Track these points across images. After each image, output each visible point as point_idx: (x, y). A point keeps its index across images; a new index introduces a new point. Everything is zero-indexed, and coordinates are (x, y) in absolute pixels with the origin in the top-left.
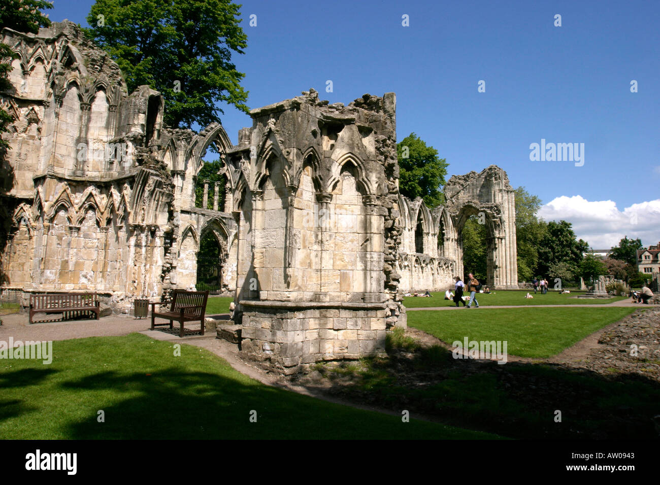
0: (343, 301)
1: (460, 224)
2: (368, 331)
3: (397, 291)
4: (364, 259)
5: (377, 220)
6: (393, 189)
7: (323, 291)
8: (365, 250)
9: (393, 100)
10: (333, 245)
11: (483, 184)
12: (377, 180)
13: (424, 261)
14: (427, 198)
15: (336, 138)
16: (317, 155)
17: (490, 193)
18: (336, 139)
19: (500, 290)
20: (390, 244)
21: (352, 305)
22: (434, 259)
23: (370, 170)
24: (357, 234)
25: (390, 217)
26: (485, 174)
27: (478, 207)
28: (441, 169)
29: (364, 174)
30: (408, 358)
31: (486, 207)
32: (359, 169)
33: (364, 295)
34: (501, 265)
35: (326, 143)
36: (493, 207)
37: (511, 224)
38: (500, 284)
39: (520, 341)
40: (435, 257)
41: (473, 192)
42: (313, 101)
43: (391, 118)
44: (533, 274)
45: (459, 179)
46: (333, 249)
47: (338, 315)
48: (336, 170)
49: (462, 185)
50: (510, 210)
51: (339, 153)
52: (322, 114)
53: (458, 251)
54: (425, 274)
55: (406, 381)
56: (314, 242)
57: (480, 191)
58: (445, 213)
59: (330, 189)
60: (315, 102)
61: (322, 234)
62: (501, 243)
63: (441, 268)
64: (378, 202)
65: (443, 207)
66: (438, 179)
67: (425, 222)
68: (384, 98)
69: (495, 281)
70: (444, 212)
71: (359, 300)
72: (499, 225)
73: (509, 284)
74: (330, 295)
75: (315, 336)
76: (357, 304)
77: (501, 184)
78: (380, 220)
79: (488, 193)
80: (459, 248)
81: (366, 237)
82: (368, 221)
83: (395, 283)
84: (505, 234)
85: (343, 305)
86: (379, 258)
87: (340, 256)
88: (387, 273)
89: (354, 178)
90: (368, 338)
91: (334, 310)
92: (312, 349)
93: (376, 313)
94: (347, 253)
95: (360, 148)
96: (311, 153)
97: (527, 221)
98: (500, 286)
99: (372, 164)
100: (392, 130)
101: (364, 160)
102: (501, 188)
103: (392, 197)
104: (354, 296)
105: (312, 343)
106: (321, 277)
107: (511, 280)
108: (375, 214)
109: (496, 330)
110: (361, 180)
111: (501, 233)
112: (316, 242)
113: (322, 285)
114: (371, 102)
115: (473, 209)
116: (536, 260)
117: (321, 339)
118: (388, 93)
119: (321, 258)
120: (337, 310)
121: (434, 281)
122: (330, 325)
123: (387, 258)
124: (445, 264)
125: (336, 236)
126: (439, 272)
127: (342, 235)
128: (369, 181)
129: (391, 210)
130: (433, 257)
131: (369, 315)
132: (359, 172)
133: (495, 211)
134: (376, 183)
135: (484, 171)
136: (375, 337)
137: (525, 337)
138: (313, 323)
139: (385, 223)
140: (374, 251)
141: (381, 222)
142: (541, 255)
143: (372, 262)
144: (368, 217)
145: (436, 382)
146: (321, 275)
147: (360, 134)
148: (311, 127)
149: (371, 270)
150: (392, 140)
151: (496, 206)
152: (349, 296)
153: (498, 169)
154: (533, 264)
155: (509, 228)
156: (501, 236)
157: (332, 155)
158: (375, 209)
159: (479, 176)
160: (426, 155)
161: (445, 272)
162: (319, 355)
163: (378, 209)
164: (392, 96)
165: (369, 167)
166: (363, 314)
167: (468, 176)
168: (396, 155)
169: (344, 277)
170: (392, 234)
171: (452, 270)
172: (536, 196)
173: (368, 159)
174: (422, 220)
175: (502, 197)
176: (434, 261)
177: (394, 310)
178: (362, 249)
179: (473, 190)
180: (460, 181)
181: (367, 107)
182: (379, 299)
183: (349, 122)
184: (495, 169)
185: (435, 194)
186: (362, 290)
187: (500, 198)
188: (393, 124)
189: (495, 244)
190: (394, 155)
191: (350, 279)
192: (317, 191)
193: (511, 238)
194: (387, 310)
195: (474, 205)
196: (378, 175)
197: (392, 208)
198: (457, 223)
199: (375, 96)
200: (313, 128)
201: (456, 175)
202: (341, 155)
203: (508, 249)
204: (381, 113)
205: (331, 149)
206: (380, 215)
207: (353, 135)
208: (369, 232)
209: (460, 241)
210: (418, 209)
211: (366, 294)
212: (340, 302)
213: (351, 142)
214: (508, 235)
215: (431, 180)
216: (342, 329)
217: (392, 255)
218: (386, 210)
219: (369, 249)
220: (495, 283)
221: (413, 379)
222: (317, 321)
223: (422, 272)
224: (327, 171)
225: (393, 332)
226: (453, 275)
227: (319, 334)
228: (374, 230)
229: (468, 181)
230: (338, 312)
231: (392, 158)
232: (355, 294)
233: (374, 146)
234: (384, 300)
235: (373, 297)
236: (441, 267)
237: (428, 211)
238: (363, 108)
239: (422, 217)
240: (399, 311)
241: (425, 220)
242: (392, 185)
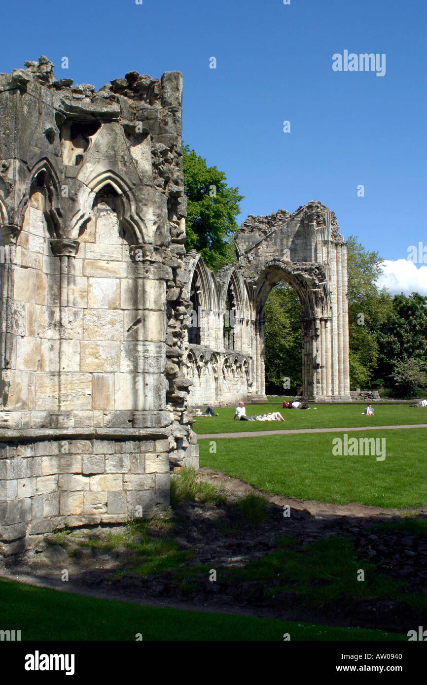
0: (98, 426)
1: (261, 295)
2: (141, 476)
3: (186, 407)
4: (133, 355)
5: (155, 288)
6: (178, 235)
7: (63, 409)
8: (134, 337)
9: (177, 84)
10: (79, 330)
11: (298, 231)
12: (154, 218)
13: (202, 357)
14: (205, 253)
15: (86, 145)
16: (53, 173)
17: (309, 247)
18: (86, 148)
19: (323, 403)
20: (175, 327)
21: (114, 432)
22: (218, 353)
23: (144, 201)
24: (121, 312)
25: (175, 282)
26: (301, 215)
27: (290, 269)
28: (230, 204)
29: (133, 208)
30: (208, 518)
31: (302, 270)
32: (125, 200)
33: (134, 415)
34: (324, 362)
35: (69, 152)
36: (313, 269)
37: (341, 297)
38: (322, 393)
39: (376, 482)
40: (219, 351)
41: (282, 244)
42: (45, 78)
43: (174, 115)
44: (370, 376)
45: (260, 222)
46: (80, 337)
47: (91, 449)
48: (85, 199)
49: (265, 232)
50: (341, 275)
51: (92, 171)
52: (63, 103)
53: (256, 340)
54: (203, 378)
55: (210, 556)
56: (46, 324)
57: (293, 242)
58: (237, 278)
59: (74, 233)
60: (48, 81)
61: (60, 311)
62: (326, 327)
63: (230, 369)
64: (156, 257)
65: (233, 268)
66: (225, 221)
67: (204, 292)
68: (162, 79)
69: (315, 389)
70: (235, 276)
71: (124, 423)
72: (322, 298)
73: (336, 393)
74: (75, 416)
75: (52, 486)
76: (123, 430)
77: (326, 231)
78: (160, 287)
79: (306, 246)
80: (258, 336)
81: (136, 316)
82: (140, 288)
83: (182, 394)
84: (332, 313)
85: (99, 432)
86: (158, 352)
87: (92, 348)
88: (170, 376)
89: (116, 214)
90: (141, 488)
91: (83, 442)
92: (47, 510)
93: (155, 445)
94: (104, 343)
95: (128, 164)
96: (44, 169)
97: (363, 291)
98: (322, 397)
99: (147, 191)
100: (175, 134)
101: (134, 185)
102: (326, 239)
103: (177, 248)
104: (116, 416)
105: (47, 500)
106: (59, 385)
107: (339, 387)
108: (151, 276)
109: (336, 468)
110: (128, 219)
111: (325, 312)
112: (50, 325)
113: (62, 399)
114: (141, 85)
115: (281, 271)
116: (375, 354)
117: (61, 492)
118: (170, 72)
119: (59, 353)
120: (88, 442)
121: (218, 390)
122: (76, 468)
123: (170, 352)
124: (236, 362)
125: (84, 315)
126: (226, 375)
127: (95, 312)
128: (142, 220)
129: (178, 271)
130: (216, 350)
131: (143, 449)
132: (126, 204)
133: (316, 276)
134: (155, 224)
135: (300, 210)
136: (153, 485)
137: (383, 476)
138: (47, 465)
139: (167, 292)
140: (149, 339)
141: (162, 291)
142: (382, 347)
143: (146, 358)
144: (140, 281)
145: (257, 554)
146: (59, 382)
147: (127, 140)
148: (44, 123)
149: (144, 373)
150: (176, 152)
151: (317, 268)
152: (107, 418)
153: (322, 208)
154: (371, 361)
155: (338, 303)
156: (325, 316)
157: (78, 173)
158: (152, 269)
159: (292, 218)
160: (206, 180)
161: (236, 376)
162: (59, 518)
163: (156, 268)
164: (177, 78)
165: (143, 196)
166: (132, 447)
167: (274, 218)
168: (182, 177)
169: (98, 385)
170: (178, 311)
171: (247, 372)
172: (376, 252)
173: (140, 183)
174: (198, 288)
175: (328, 253)
176: (218, 358)
177: (182, 439)
178: (129, 336)
179: (282, 240)
180: (261, 226)
181: (133, 94)
182: (159, 422)
183: (109, 118)
184: (318, 207)
185: (219, 246)
186: (129, 406)
187: (325, 255)
188: (178, 126)
189: (316, 330)
190: (178, 176)
191: (109, 388)
192: (51, 235)
193: (341, 319)
194: (171, 439)
195: (283, 266)
196: (158, 211)
197: (179, 267)
198: (255, 294)
199: (147, 76)
200: (48, 126)
201: (254, 216)
202: (94, 175)
203: (336, 337)
204: (158, 105)
205: (77, 163)
206: (160, 279)
207: (115, 140)
208: (141, 307)
209: (258, 324)
210: (193, 269)
211: (136, 413)
212: (92, 428)
213: (112, 153)
214: (336, 315)
215: (213, 223)
216: (98, 474)
217: (177, 348)
218: (170, 270)
219: (141, 338)
220: (315, 393)
221: (219, 552)
222: (55, 462)
223: (199, 375)
224: (70, 201)
225: (180, 476)
226: (248, 380)
227: (57, 484)
228: (150, 304)
229: (273, 226)
230: (90, 444)
231: (176, 183)
232: (118, 413)
233: (151, 162)
234: (166, 422)
235: (149, 417)
236: (230, 366)
237: (209, 274)
238: (126, 95)
239: (199, 284)
240: (188, 440)
241: (204, 289)
242: (175, 228)
